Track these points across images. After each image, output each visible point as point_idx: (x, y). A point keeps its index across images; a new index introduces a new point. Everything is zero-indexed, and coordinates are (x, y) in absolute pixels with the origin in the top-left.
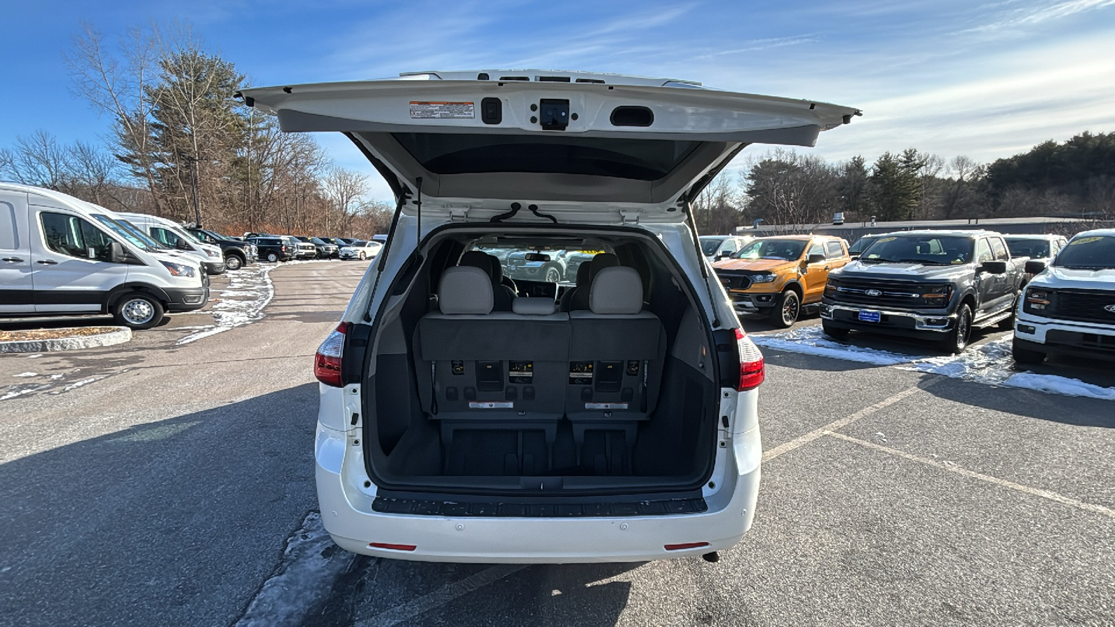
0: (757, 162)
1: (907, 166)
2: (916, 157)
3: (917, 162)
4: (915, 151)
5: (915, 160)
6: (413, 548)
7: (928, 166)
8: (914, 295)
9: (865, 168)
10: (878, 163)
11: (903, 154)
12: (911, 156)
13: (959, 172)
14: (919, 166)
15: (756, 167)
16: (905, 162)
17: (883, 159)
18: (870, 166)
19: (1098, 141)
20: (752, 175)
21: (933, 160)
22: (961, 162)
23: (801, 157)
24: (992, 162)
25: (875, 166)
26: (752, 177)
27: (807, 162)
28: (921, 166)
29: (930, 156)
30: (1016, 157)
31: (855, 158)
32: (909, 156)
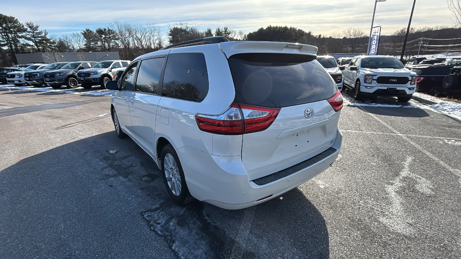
0: (172, 27)
1: (226, 33)
2: (228, 30)
3: (228, 32)
4: (227, 28)
5: (228, 31)
7: (232, 34)
9: (212, 34)
10: (216, 32)
11: (224, 29)
12: (227, 29)
13: (240, 36)
14: (229, 34)
15: (171, 30)
16: (225, 32)
17: (217, 30)
19: (273, 29)
20: (170, 34)
21: (233, 31)
22: (241, 33)
23: (189, 27)
24: (248, 34)
25: (215, 33)
27: (192, 29)
28: (230, 34)
29: (232, 31)
30: (254, 32)
31: (208, 29)
32: (226, 29)
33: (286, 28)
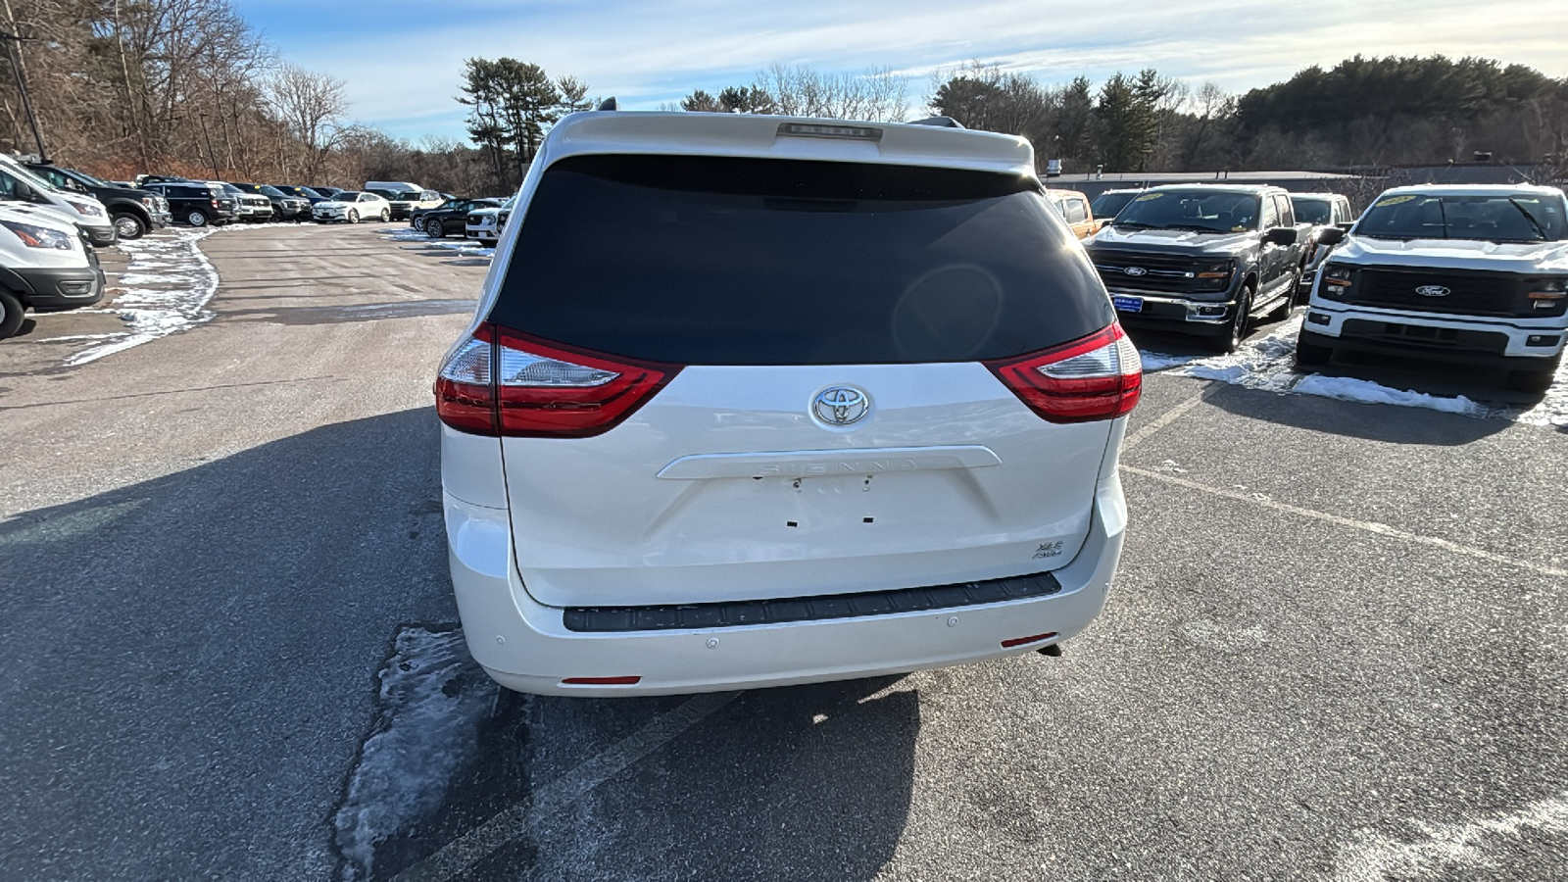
0: (945, 81)
1: (1144, 94)
2: (1155, 82)
3: (1156, 88)
4: (1155, 73)
5: (1154, 85)
6: (635, 680)
7: (1169, 95)
8: (1187, 275)
9: (1089, 95)
10: (1106, 88)
11: (1140, 76)
12: (1150, 79)
13: (1205, 105)
14: (1157, 95)
15: (944, 87)
16: (1141, 88)
17: (1112, 83)
18: (1096, 94)
19: (1370, 69)
20: (938, 101)
21: (1175, 87)
22: (1209, 92)
23: (1005, 76)
24: (1245, 92)
25: (1102, 93)
26: (938, 104)
27: (1014, 82)
28: (1160, 95)
29: (1173, 82)
30: (1273, 86)
31: (1076, 79)
32: (1148, 78)
33: (1437, 66)
